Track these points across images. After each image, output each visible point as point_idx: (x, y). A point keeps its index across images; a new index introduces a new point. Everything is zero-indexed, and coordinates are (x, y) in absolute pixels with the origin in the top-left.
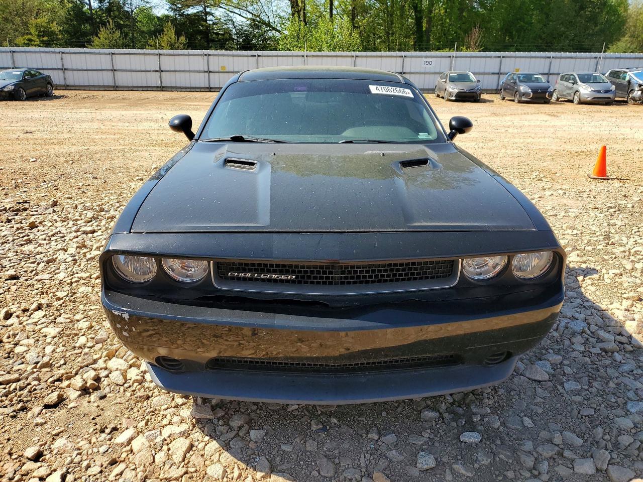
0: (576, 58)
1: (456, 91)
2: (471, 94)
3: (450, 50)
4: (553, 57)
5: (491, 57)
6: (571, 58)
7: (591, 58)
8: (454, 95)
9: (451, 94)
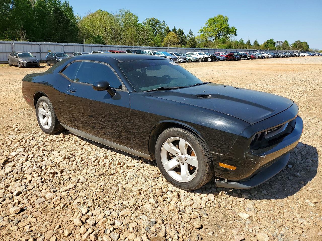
0: (74, 46)
1: (26, 62)
2: (35, 64)
3: (9, 40)
4: (64, 45)
5: (34, 44)
6: (72, 45)
7: (80, 46)
8: (25, 64)
9: (23, 64)
